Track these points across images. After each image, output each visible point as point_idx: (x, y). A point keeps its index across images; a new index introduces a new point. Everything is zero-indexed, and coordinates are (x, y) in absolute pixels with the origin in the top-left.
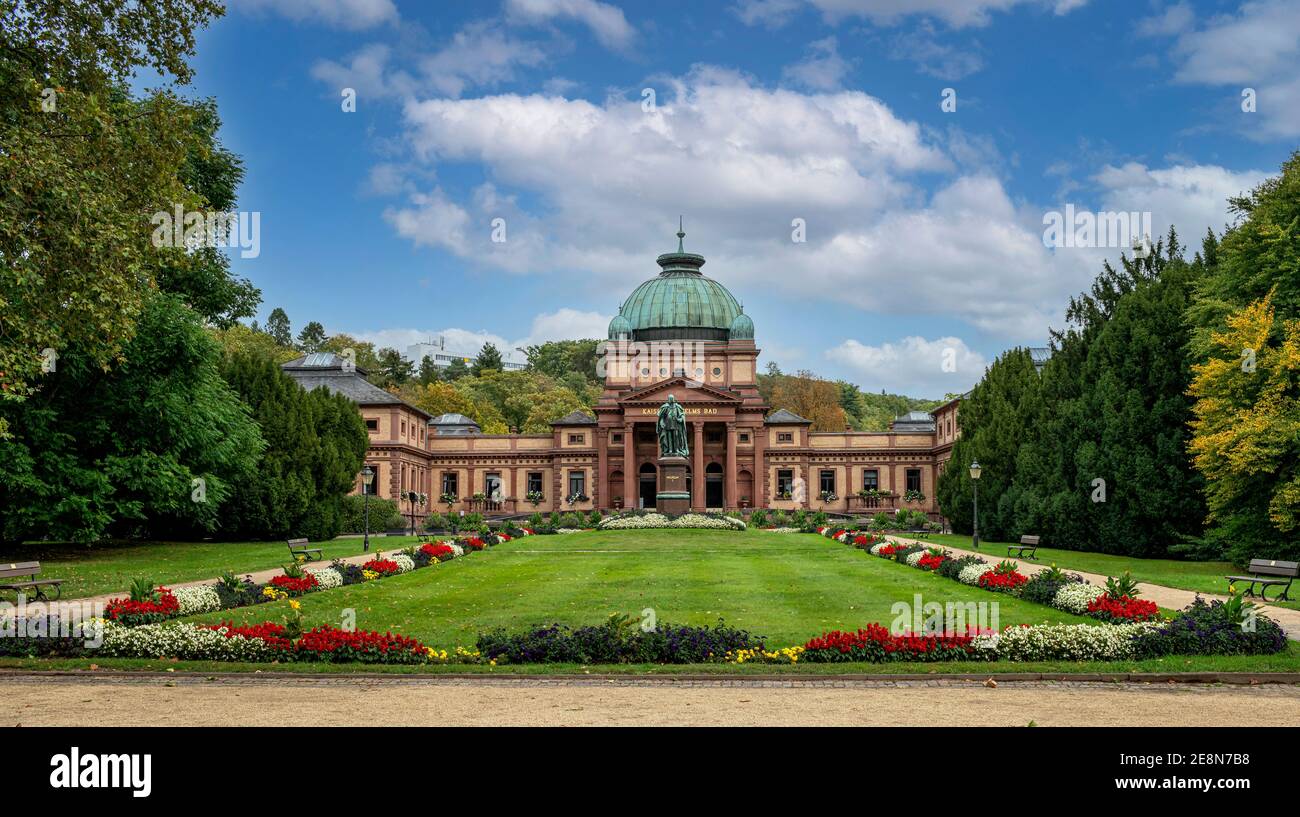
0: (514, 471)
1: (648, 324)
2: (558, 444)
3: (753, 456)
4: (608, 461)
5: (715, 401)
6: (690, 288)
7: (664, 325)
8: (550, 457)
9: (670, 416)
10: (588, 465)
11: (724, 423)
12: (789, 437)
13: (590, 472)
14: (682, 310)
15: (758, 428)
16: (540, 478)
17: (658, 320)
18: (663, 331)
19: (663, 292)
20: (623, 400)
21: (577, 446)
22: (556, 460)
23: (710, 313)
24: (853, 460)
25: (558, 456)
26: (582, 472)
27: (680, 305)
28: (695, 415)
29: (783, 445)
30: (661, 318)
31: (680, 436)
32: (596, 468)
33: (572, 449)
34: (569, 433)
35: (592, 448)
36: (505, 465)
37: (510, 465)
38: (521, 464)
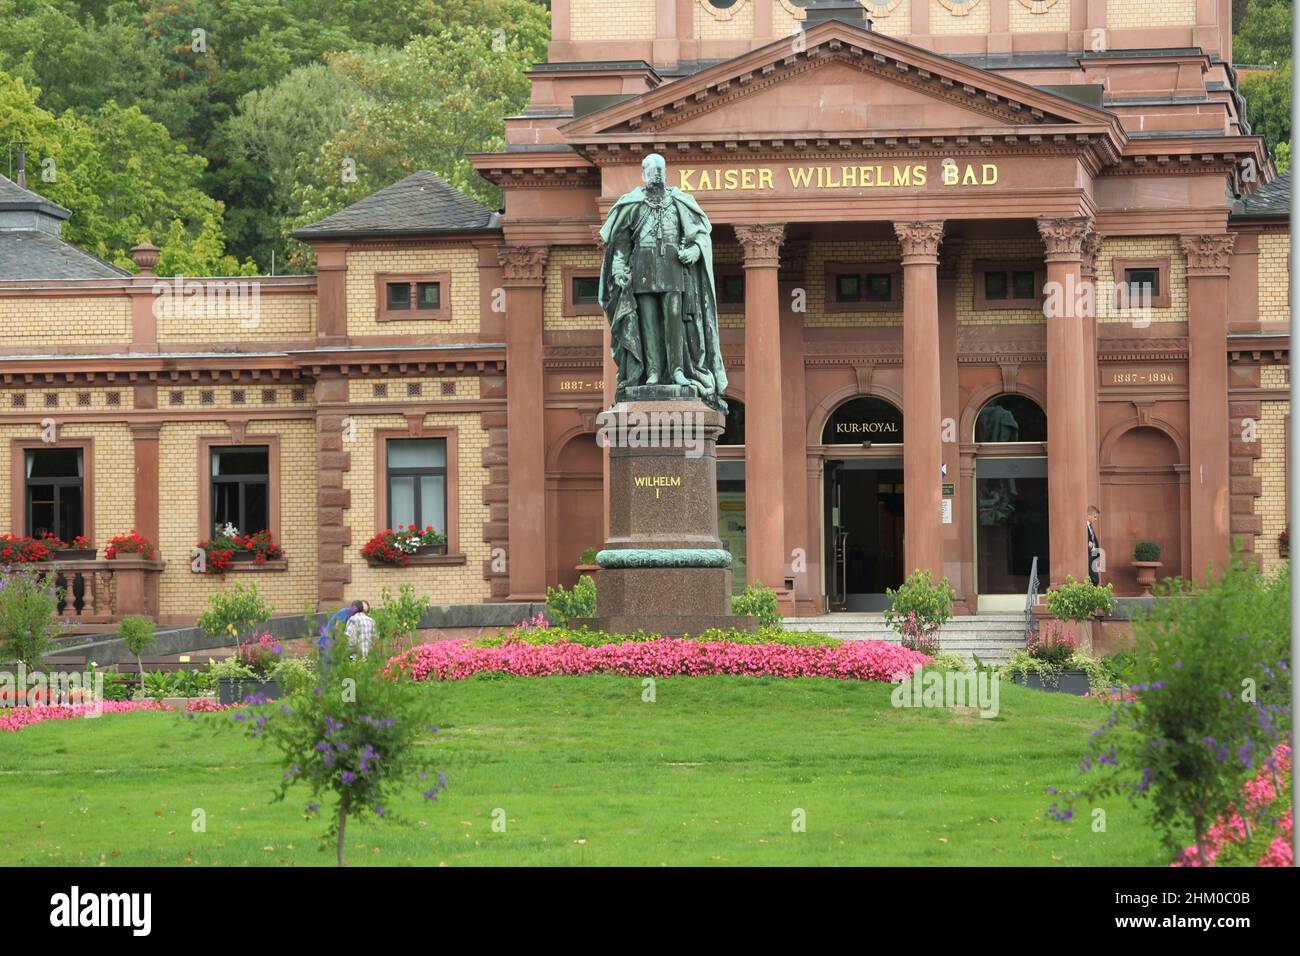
0: (146, 438)
2: (333, 319)
3: (1184, 362)
4: (549, 395)
5: (990, 127)
8: (300, 375)
10: (464, 409)
11: (1030, 225)
13: (471, 440)
15: (1202, 240)
16: (265, 470)
20: (591, 133)
21: (416, 331)
22: (323, 390)
25: (333, 370)
26: (438, 442)
28: (895, 196)
31: (688, 317)
32: (495, 421)
33: (394, 339)
34: (382, 269)
35: (481, 338)
36: (108, 409)
37: (130, 408)
38: (176, 408)
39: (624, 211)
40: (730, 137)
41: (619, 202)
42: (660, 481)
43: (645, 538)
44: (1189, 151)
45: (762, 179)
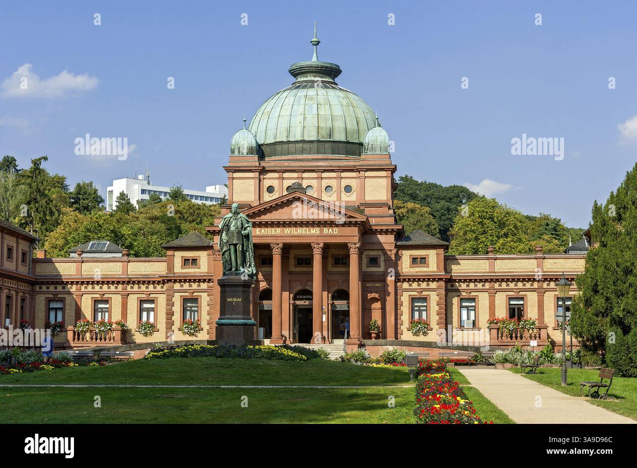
0: (125, 297)
1: (275, 138)
2: (170, 267)
6: (321, 99)
7: (292, 139)
8: (164, 281)
9: (232, 228)
10: (203, 291)
11: (346, 244)
12: (423, 260)
13: (205, 299)
14: (312, 122)
15: (389, 250)
17: (285, 134)
18: (290, 145)
19: (291, 103)
21: (191, 271)
22: (168, 285)
23: (343, 126)
24: (497, 285)
25: (170, 281)
26: (196, 299)
27: (309, 117)
29: (417, 269)
30: (289, 132)
31: (244, 251)
32: (211, 294)
33: (185, 273)
34: (183, 255)
35: (207, 273)
36: (115, 290)
37: (121, 290)
38: (132, 290)
39: (226, 220)
40: (269, 220)
41: (225, 217)
42: (235, 300)
43: (230, 316)
44: (385, 228)
45: (277, 231)
